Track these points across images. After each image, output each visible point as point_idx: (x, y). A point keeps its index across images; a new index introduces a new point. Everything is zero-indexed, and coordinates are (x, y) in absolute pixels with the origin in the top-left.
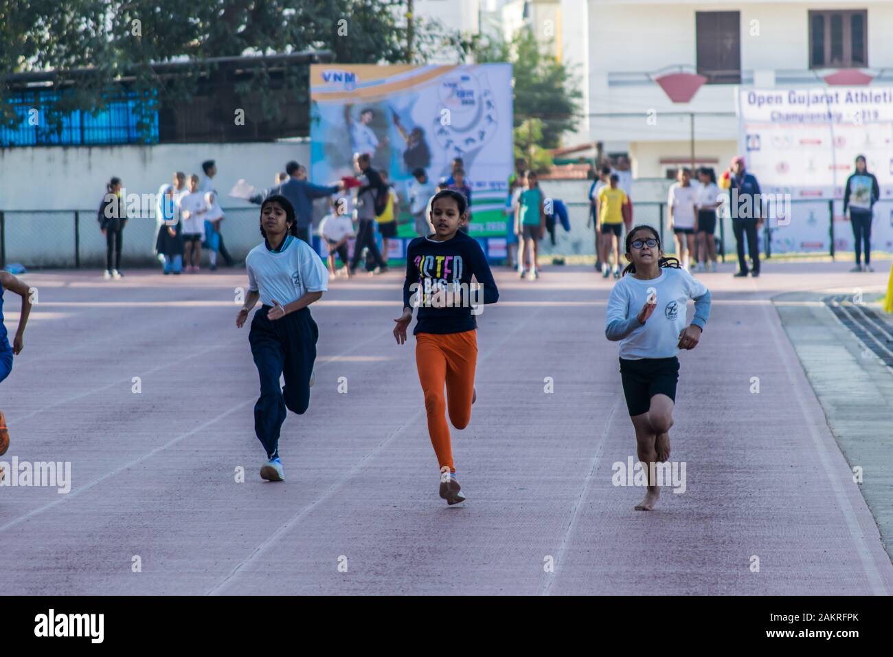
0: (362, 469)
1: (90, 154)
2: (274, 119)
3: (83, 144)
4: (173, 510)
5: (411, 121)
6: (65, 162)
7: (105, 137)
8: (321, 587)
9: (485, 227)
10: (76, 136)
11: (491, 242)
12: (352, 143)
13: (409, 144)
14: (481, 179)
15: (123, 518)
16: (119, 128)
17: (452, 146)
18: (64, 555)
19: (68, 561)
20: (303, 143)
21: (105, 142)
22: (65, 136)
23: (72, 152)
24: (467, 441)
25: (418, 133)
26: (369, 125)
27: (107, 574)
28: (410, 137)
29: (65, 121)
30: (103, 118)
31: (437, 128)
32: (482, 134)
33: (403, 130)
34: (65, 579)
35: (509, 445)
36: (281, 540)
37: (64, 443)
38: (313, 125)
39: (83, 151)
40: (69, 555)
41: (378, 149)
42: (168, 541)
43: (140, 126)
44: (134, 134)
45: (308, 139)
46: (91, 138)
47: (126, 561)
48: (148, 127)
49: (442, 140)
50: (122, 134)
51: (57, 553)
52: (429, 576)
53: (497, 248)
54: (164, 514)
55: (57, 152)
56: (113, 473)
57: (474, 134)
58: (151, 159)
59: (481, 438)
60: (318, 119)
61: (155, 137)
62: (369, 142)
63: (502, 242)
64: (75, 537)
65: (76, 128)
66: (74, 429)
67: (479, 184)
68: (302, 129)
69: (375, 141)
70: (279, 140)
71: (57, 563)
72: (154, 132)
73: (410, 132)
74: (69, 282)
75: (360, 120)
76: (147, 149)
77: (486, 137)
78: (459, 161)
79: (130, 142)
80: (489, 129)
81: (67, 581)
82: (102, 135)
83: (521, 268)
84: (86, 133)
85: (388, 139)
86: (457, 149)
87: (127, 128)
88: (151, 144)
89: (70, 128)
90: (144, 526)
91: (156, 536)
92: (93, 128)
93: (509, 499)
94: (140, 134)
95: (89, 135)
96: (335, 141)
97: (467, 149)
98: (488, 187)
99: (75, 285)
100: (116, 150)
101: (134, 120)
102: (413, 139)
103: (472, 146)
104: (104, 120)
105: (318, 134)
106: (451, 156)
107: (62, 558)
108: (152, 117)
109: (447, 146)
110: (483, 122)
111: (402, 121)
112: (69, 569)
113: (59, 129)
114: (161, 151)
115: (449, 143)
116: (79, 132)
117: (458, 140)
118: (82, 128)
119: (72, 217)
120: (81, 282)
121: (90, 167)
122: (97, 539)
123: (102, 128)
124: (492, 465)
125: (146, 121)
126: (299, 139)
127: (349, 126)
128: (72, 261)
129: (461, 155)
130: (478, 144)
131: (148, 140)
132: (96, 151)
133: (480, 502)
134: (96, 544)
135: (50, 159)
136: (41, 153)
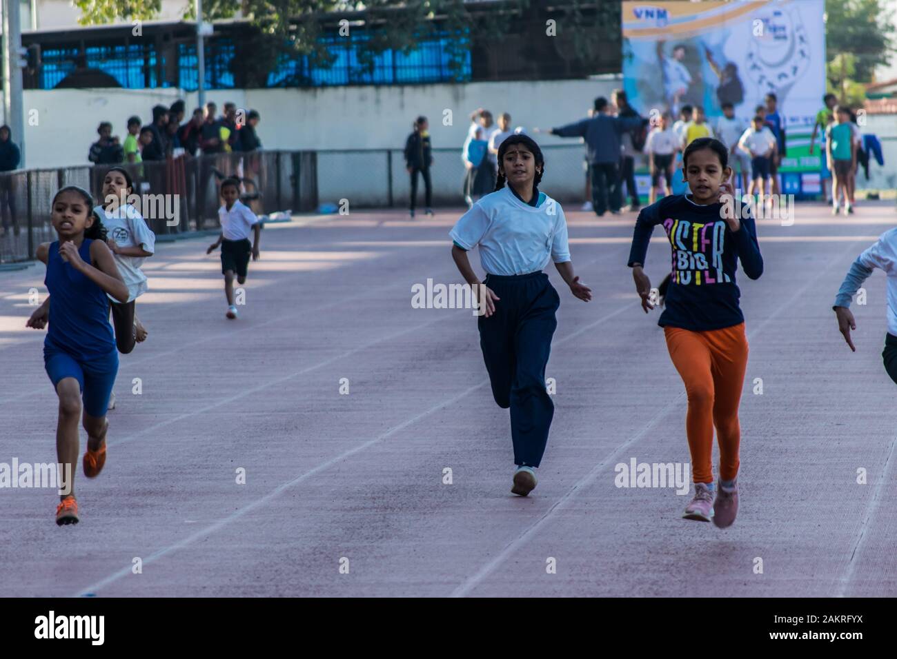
0: (678, 406)
1: (402, 93)
2: (587, 56)
3: (396, 83)
4: (489, 449)
5: (724, 57)
6: (378, 101)
7: (417, 76)
8: (638, 525)
9: (799, 162)
10: (388, 75)
11: (806, 178)
12: (665, 78)
13: (722, 79)
14: (793, 115)
15: (440, 458)
16: (431, 67)
17: (765, 82)
18: (381, 495)
19: (385, 501)
20: (617, 80)
21: (417, 80)
22: (377, 75)
23: (385, 92)
24: (783, 377)
25: (732, 68)
26: (681, 61)
27: (424, 514)
28: (722, 73)
29: (377, 60)
30: (415, 57)
31: (750, 64)
32: (795, 69)
33: (715, 65)
34: (382, 518)
35: (825, 381)
36: (597, 478)
37: (380, 382)
38: (626, 63)
39: (395, 90)
40: (386, 495)
41: (691, 85)
42: (484, 480)
43: (452, 65)
44: (447, 72)
45: (620, 76)
46: (404, 76)
47: (442, 500)
48: (459, 66)
49: (756, 75)
50: (434, 73)
51: (374, 493)
52: (746, 513)
53: (812, 183)
54: (480, 453)
55: (369, 91)
56: (428, 412)
57: (787, 69)
58: (464, 97)
59: (797, 373)
60: (631, 56)
61: (467, 75)
62: (682, 78)
63: (817, 177)
64: (390, 476)
65: (389, 67)
66: (389, 369)
67: (793, 120)
68: (615, 66)
69: (688, 77)
70: (592, 77)
71: (374, 503)
72: (466, 70)
73: (722, 67)
74: (382, 221)
75: (673, 56)
76: (460, 88)
77: (799, 72)
78: (772, 98)
79: (442, 80)
80: (802, 64)
81: (383, 521)
82: (415, 74)
83: (836, 204)
84: (399, 72)
85: (700, 75)
86: (770, 85)
87: (439, 67)
88: (464, 82)
89: (382, 67)
90: (460, 465)
91: (472, 476)
92: (405, 67)
93: (827, 435)
94: (452, 73)
95: (402, 74)
96: (647, 77)
97: (780, 84)
98: (801, 122)
99: (388, 224)
100: (429, 89)
101: (446, 58)
102: (725, 75)
103: (784, 82)
104: (416, 59)
105: (631, 71)
106: (765, 90)
107: (379, 498)
108: (464, 56)
109: (760, 82)
110: (797, 56)
111: (715, 58)
112: (386, 508)
113: (371, 68)
114: (473, 89)
115: (762, 77)
116: (391, 71)
117: (771, 75)
118: (394, 68)
119: (384, 156)
120: (397, 221)
121: (402, 106)
122: (414, 478)
123: (414, 67)
124: (809, 401)
125: (458, 59)
126: (611, 76)
127: (662, 62)
128: (385, 200)
129: (774, 91)
130: (791, 78)
131: (460, 78)
132: (408, 90)
133: (797, 438)
134: (412, 483)
135: (362, 99)
136: (354, 92)
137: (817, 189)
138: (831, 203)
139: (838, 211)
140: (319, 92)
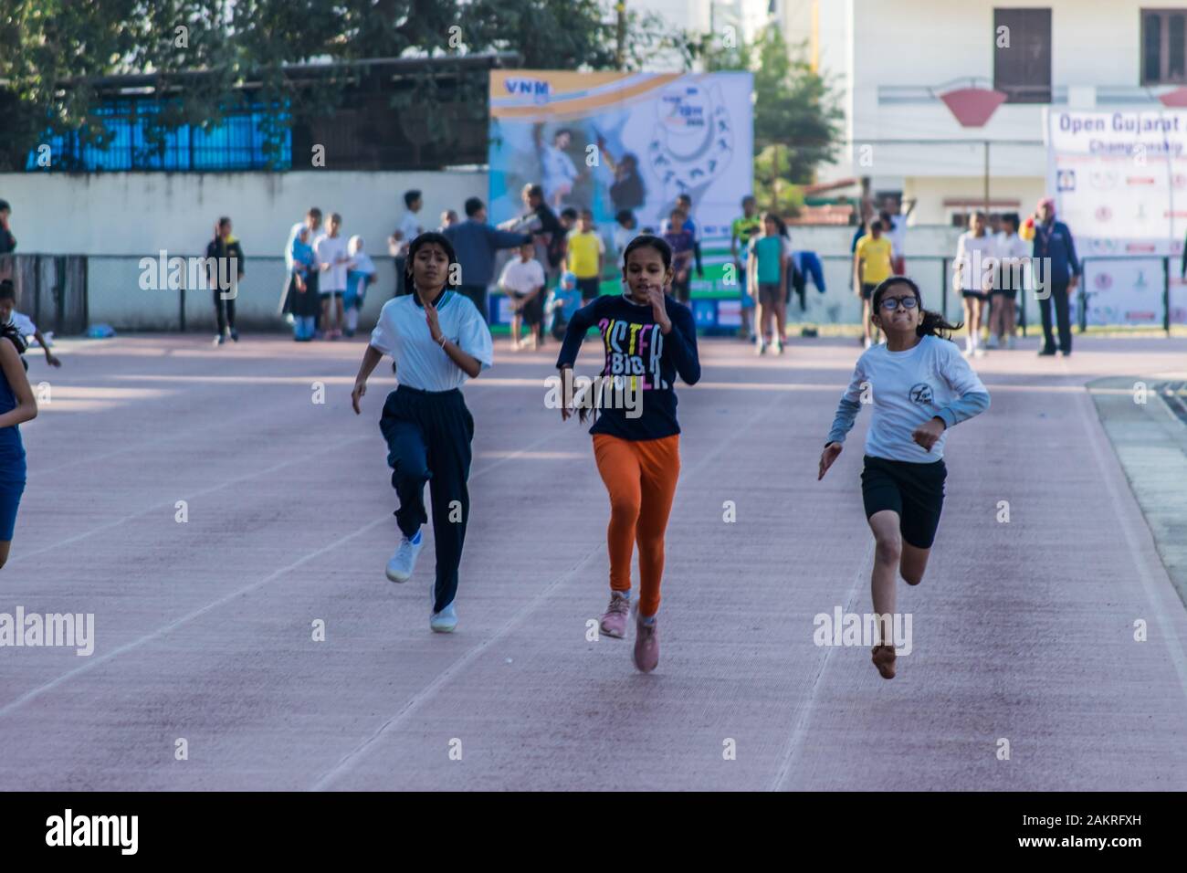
0: (549, 599)
1: (201, 182)
2: (442, 140)
3: (192, 169)
4: (301, 650)
5: (620, 146)
6: (169, 193)
7: (221, 161)
8: (492, 754)
9: (714, 285)
10: (183, 159)
11: (723, 306)
12: (544, 172)
13: (617, 175)
14: (711, 223)
15: (237, 660)
16: (240, 149)
17: (673, 180)
18: (159, 706)
19: (164, 714)
20: (480, 172)
21: (221, 166)
22: (169, 159)
23: (178, 180)
24: (686, 565)
25: (630, 162)
26: (565, 149)
27: (215, 732)
28: (619, 166)
29: (170, 139)
30: (219, 136)
31: (654, 156)
32: (713, 164)
33: (610, 155)
34: (159, 737)
35: (740, 572)
36: (441, 691)
37: (161, 559)
38: (493, 149)
39: (192, 179)
40: (165, 707)
41: (577, 182)
42: (293, 690)
43: (267, 148)
44: (260, 158)
45: (486, 167)
46: (203, 161)
47: (238, 715)
48: (277, 149)
49: (661, 170)
50: (244, 157)
51: (149, 704)
52: (633, 741)
53: (730, 313)
54: (290, 655)
55: (158, 179)
56: (224, 600)
57: (702, 164)
58: (281, 191)
59: (704, 561)
60: (499, 142)
61: (286, 162)
62: (565, 172)
63: (736, 306)
64: (173, 683)
65: (183, 148)
66: (174, 542)
67: (708, 230)
68: (478, 154)
69: (573, 171)
70: (449, 168)
71: (149, 716)
72: (286, 155)
73: (618, 160)
74: (171, 349)
75: (554, 143)
76: (276, 177)
77: (718, 168)
78: (686, 200)
79: (253, 168)
80: (722, 158)
81: (161, 741)
82: (218, 159)
83: (760, 341)
84: (197, 154)
86: (680, 183)
87: (250, 150)
88: (282, 171)
89: (175, 148)
90: (263, 670)
91: (278, 683)
92: (206, 149)
93: (741, 642)
94: (266, 158)
95: (201, 158)
96: (520, 169)
97: (692, 183)
98: (719, 234)
99: (178, 353)
100: (236, 178)
101: (259, 139)
102: (622, 168)
103: (699, 180)
104: (220, 138)
105: (498, 161)
107: (156, 710)
108: (283, 138)
109: (667, 179)
110: (715, 148)
111: (608, 146)
112: (165, 724)
113: (161, 149)
114: (294, 179)
115: (670, 174)
116: (187, 153)
117: (682, 171)
118: (191, 149)
120: (187, 349)
121: (200, 199)
122: (202, 685)
123: (217, 149)
124: (718, 596)
125: (276, 140)
126: (474, 167)
127: (540, 151)
128: (175, 322)
130: (708, 176)
131: (278, 165)
132: (209, 179)
133: (701, 644)
134: (199, 692)
135: (149, 189)
136: (138, 180)
137: (736, 321)
138: (754, 340)
139: (763, 351)
140: (93, 177)
